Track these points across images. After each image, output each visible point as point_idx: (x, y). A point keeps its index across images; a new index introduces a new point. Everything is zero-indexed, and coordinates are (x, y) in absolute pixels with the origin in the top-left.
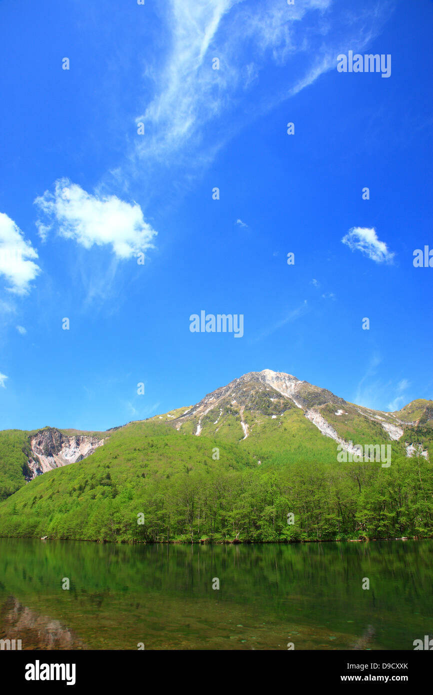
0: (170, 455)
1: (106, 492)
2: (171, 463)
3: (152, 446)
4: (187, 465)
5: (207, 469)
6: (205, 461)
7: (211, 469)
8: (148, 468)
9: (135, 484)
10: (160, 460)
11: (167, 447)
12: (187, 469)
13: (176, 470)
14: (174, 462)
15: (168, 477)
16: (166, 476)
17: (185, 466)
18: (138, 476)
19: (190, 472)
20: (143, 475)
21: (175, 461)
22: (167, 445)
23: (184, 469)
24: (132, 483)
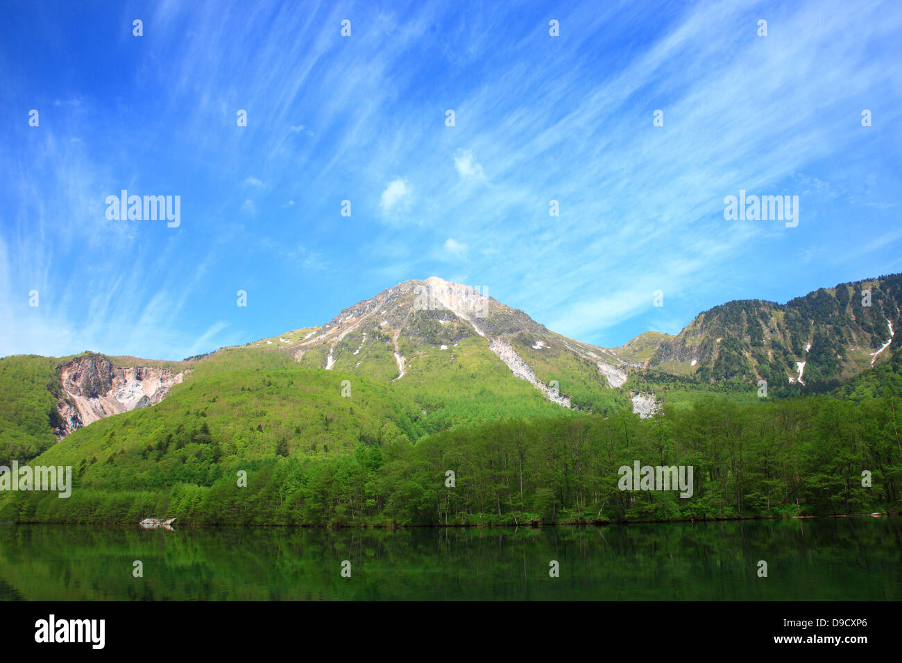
0: (297, 398)
1: (203, 452)
2: (301, 410)
3: (270, 384)
4: (325, 414)
5: (355, 420)
6: (351, 408)
7: (360, 421)
8: (266, 418)
9: (248, 442)
10: (284, 405)
11: (292, 386)
12: (326, 419)
13: (309, 422)
14: (305, 409)
15: (298, 431)
16: (294, 430)
17: (322, 415)
18: (252, 429)
19: (330, 424)
20: (260, 428)
21: (306, 407)
22: (292, 383)
23: (321, 419)
24: (244, 439)
